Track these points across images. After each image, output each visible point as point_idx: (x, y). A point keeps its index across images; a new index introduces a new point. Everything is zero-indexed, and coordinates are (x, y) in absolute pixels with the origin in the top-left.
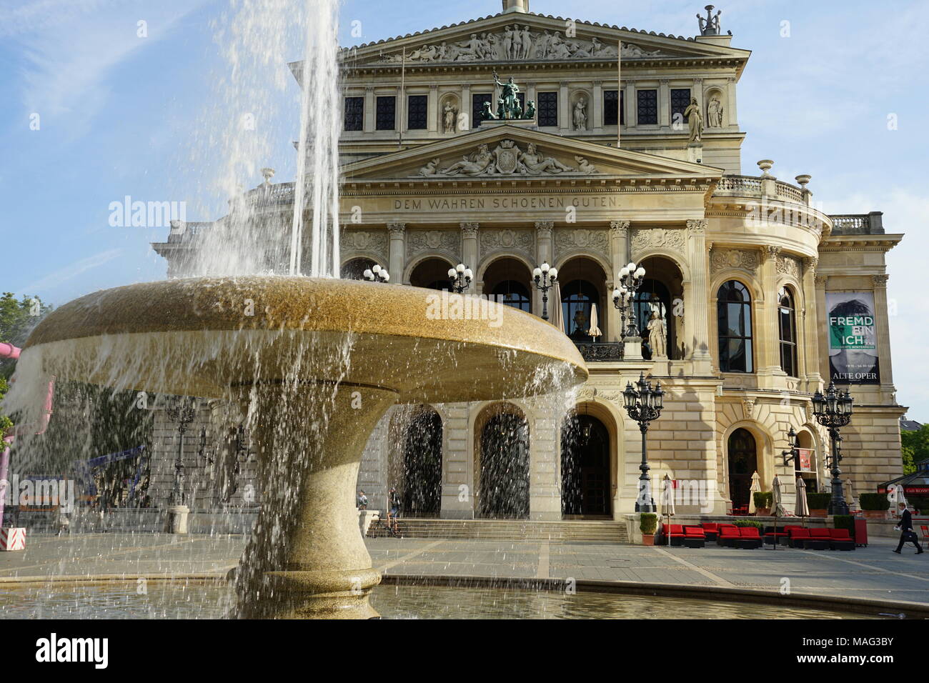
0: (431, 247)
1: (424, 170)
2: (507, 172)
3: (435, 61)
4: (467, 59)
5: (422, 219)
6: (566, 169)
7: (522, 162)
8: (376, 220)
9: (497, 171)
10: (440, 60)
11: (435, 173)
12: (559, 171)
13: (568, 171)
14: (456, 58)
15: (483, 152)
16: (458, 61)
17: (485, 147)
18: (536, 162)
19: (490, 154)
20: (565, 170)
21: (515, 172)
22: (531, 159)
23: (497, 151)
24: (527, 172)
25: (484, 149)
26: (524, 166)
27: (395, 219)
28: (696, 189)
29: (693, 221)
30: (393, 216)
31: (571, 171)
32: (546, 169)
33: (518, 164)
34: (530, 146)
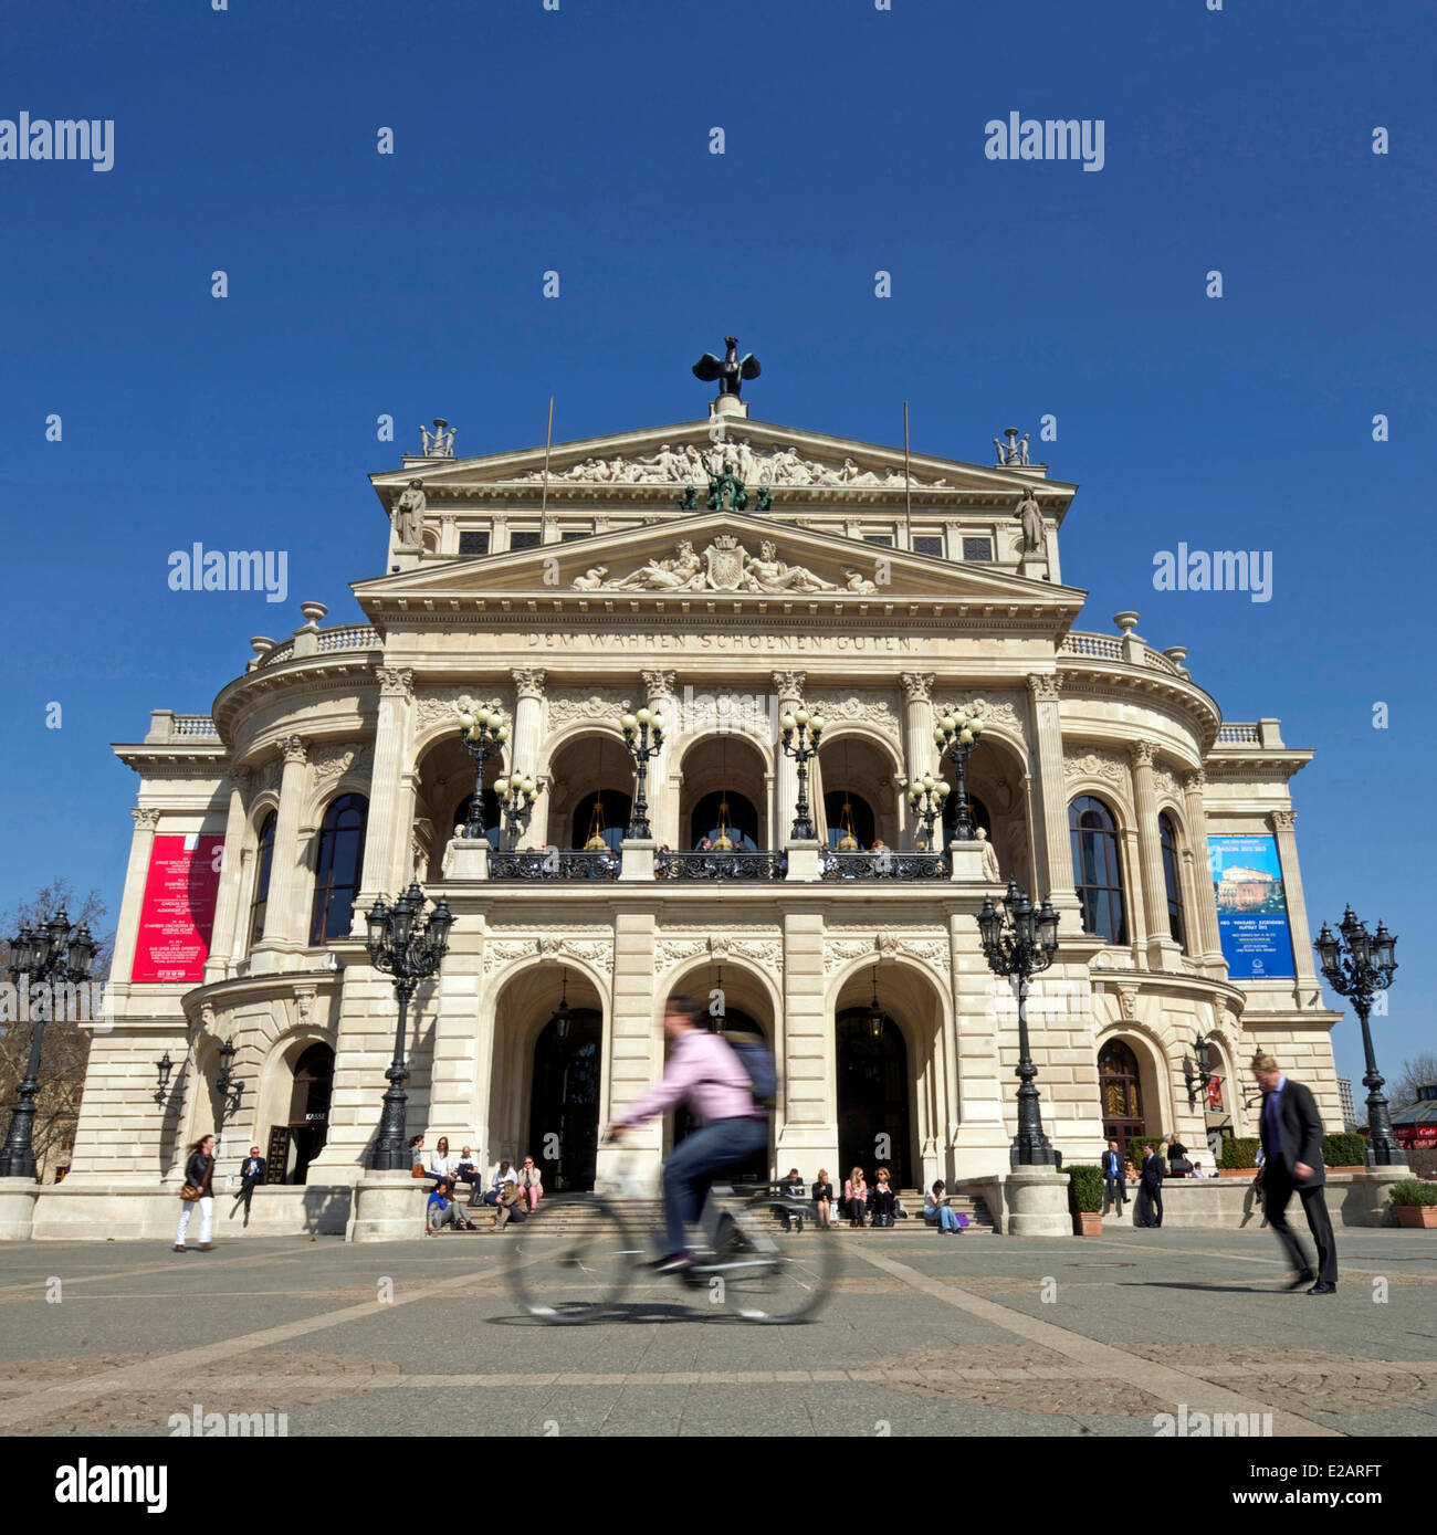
0: (591, 715)
1: (580, 580)
2: (725, 586)
5: (575, 664)
6: (825, 585)
7: (752, 573)
8: (493, 664)
9: (709, 586)
11: (600, 587)
12: (813, 588)
13: (830, 589)
15: (685, 553)
16: (640, 482)
17: (689, 545)
18: (775, 573)
19: (696, 558)
20: (823, 587)
21: (739, 588)
22: (770, 569)
23: (708, 552)
24: (760, 588)
25: (686, 550)
26: (754, 579)
27: (527, 664)
28: (1041, 626)
29: (1041, 677)
30: (524, 657)
31: (835, 589)
32: (792, 584)
33: (745, 575)
34: (764, 547)
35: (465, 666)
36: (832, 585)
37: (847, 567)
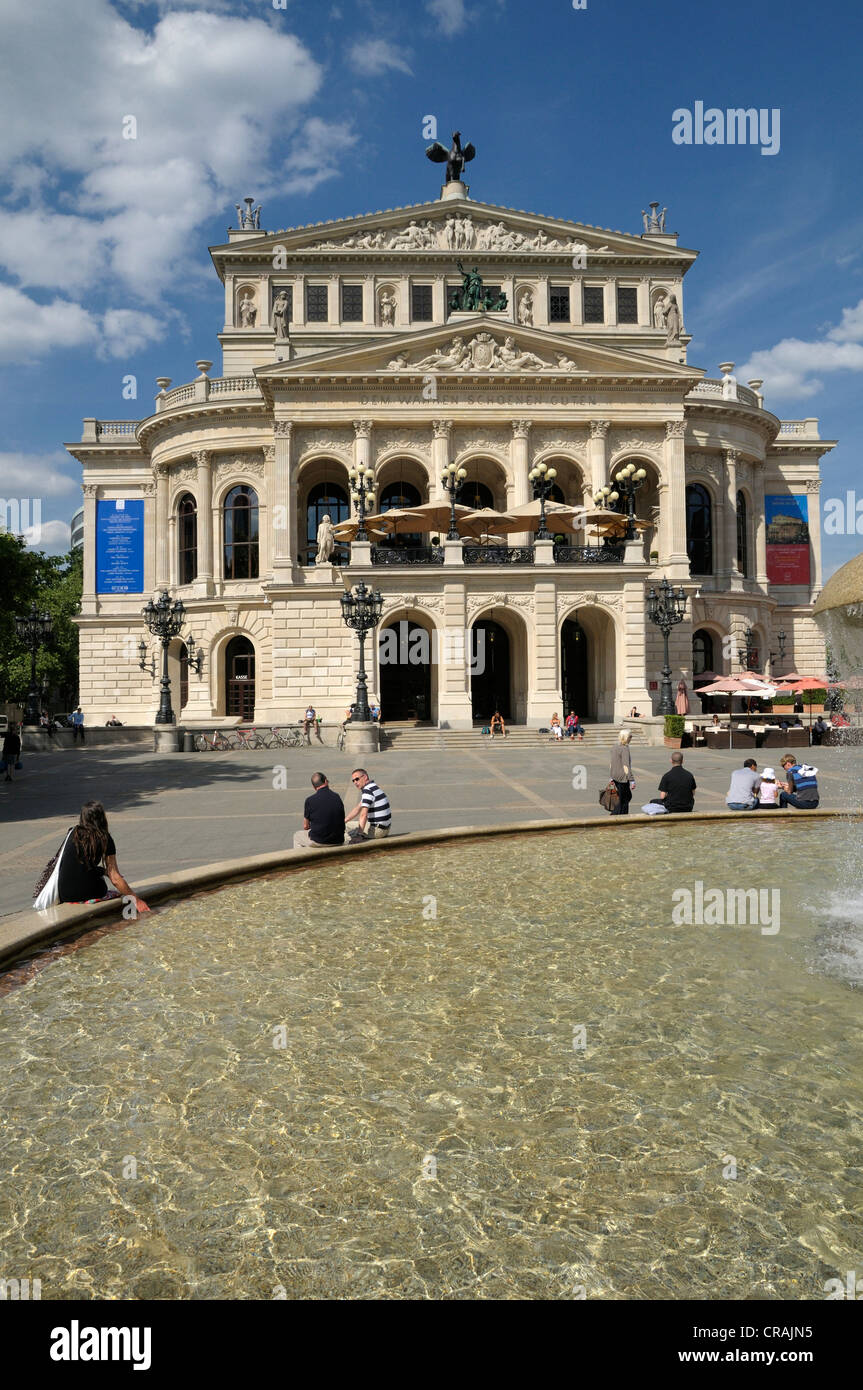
1: (393, 363)
2: (483, 367)
3: (370, 249)
4: (407, 247)
5: (391, 417)
6: (544, 364)
7: (499, 356)
8: (342, 417)
9: (473, 367)
10: (376, 249)
11: (406, 367)
12: (538, 367)
13: (547, 367)
14: (394, 247)
15: (458, 345)
16: (396, 249)
17: (460, 340)
18: (514, 357)
19: (465, 348)
20: (544, 366)
21: (492, 368)
22: (509, 354)
23: (473, 344)
24: (504, 368)
25: (458, 343)
26: (501, 362)
27: (361, 417)
28: (676, 390)
29: (673, 423)
30: (359, 412)
31: (551, 367)
32: (525, 365)
33: (495, 359)
34: (508, 340)
35: (324, 418)
36: (550, 365)
37: (558, 352)
